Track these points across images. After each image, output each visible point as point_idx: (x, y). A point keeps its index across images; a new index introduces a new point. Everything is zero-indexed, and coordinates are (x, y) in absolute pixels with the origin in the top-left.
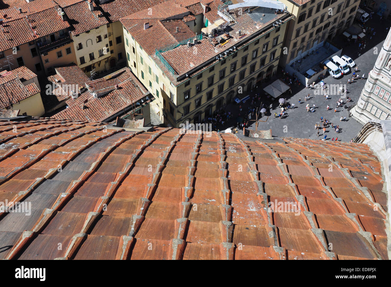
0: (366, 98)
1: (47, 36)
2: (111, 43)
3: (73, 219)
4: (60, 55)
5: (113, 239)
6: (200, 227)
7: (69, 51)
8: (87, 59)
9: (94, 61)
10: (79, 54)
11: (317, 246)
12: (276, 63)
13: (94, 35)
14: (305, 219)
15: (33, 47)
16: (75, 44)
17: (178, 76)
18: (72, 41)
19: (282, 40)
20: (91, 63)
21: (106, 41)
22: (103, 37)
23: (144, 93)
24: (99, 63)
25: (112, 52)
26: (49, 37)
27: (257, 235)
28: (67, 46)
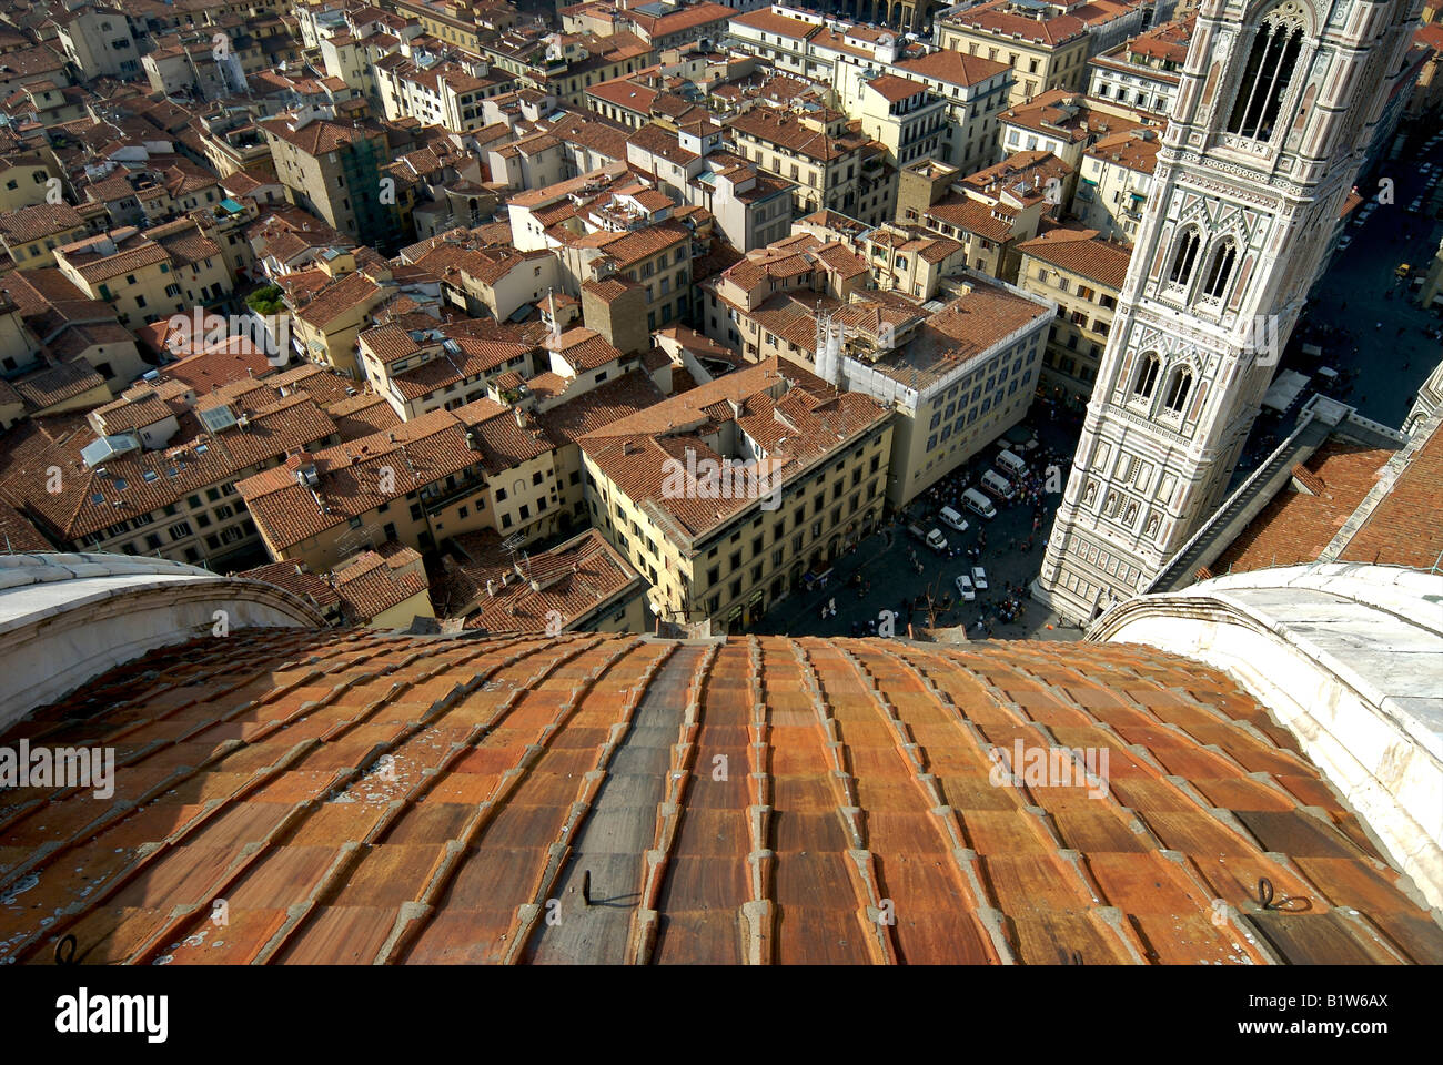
0: (1055, 561)
1: (440, 479)
2: (560, 484)
3: (721, 821)
4: (463, 512)
5: (829, 859)
6: (984, 824)
7: (480, 504)
8: (516, 517)
9: (529, 521)
10: (499, 509)
11: (1237, 844)
12: (879, 504)
13: (526, 471)
14: (1176, 791)
15: (414, 501)
16: (492, 492)
17: (695, 539)
18: (487, 486)
19: (887, 461)
20: (523, 525)
21: (550, 482)
22: (544, 473)
23: (630, 576)
24: (540, 523)
25: (562, 501)
26: (444, 482)
27: (1106, 830)
28: (477, 497)
